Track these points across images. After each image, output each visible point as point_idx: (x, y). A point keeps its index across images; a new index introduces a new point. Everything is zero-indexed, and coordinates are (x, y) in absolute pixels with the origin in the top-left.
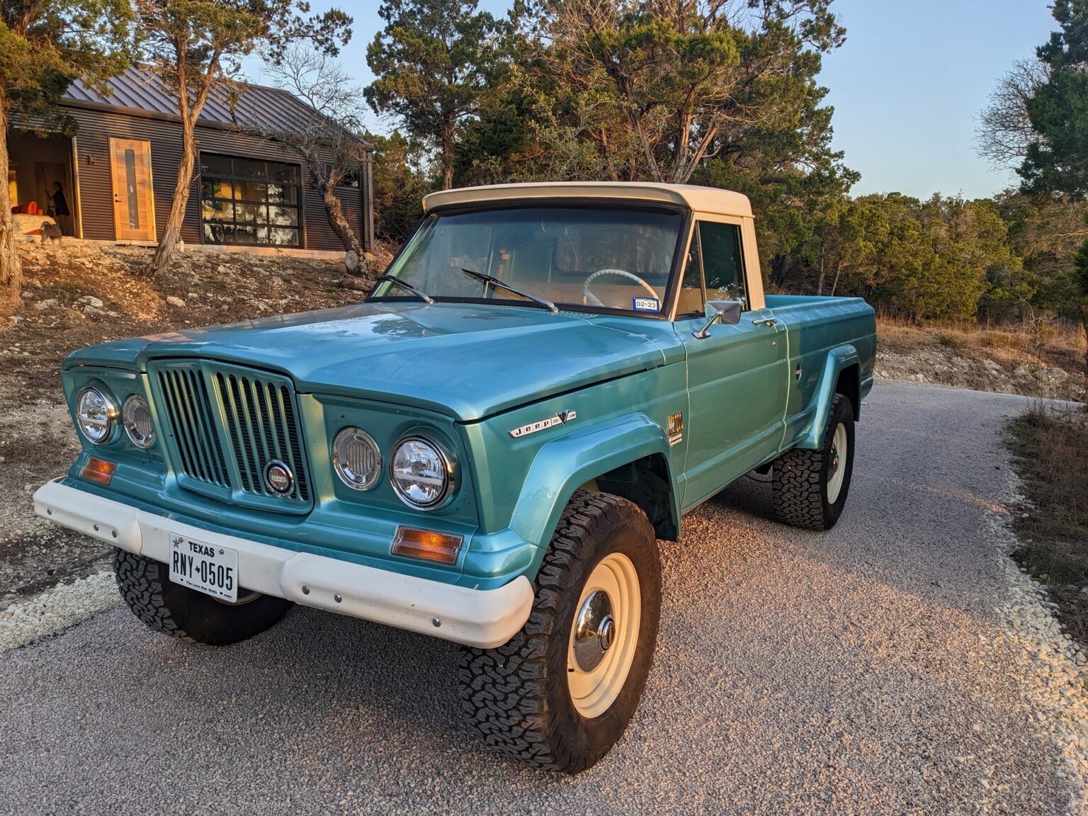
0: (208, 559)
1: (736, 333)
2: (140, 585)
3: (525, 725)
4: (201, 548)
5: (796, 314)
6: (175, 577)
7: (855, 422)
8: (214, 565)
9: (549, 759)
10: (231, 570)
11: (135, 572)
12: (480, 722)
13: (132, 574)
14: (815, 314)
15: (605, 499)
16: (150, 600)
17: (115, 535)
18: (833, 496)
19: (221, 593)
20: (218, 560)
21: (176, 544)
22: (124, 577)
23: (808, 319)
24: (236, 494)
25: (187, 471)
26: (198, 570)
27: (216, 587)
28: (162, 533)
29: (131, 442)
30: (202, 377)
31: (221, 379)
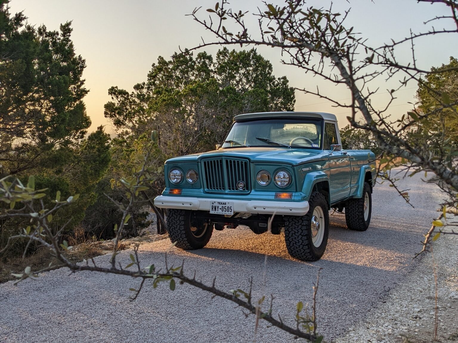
0: (224, 206)
1: (339, 155)
3: (305, 252)
4: (222, 203)
6: (212, 212)
7: (372, 194)
8: (226, 207)
9: (309, 254)
10: (231, 207)
12: (291, 247)
16: (181, 236)
17: (190, 205)
18: (366, 219)
20: (227, 205)
21: (213, 203)
23: (355, 154)
24: (227, 191)
25: (208, 188)
26: (220, 209)
27: (227, 212)
28: (207, 201)
29: (187, 183)
30: (221, 161)
31: (227, 161)
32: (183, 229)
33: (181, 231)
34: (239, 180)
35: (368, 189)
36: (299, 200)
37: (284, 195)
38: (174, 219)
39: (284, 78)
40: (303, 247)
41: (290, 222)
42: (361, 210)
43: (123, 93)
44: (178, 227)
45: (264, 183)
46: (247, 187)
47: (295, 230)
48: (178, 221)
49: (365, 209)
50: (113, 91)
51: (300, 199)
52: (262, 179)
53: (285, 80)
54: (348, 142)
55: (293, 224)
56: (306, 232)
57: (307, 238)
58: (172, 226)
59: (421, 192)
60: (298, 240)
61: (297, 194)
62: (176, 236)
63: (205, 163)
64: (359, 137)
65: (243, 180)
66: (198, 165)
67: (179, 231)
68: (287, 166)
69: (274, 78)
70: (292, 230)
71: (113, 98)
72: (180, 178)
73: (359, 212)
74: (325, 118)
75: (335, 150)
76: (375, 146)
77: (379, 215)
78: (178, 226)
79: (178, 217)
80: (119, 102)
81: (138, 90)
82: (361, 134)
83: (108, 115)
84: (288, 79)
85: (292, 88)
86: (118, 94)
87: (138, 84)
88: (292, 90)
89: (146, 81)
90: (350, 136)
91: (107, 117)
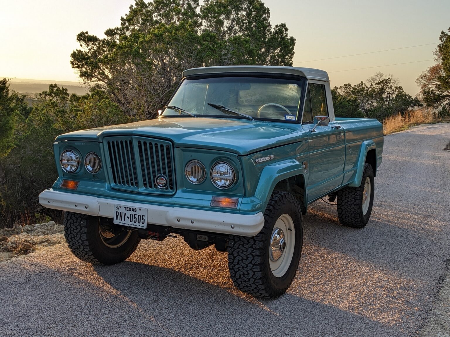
0: (133, 213)
1: (325, 131)
2: (79, 243)
4: (130, 209)
5: (348, 124)
6: (116, 222)
7: (375, 178)
8: (136, 215)
9: (264, 291)
10: (144, 216)
11: (75, 238)
12: (237, 279)
13: (74, 239)
14: (356, 125)
15: (279, 193)
16: (84, 248)
17: (86, 208)
18: (365, 212)
19: (139, 226)
20: (138, 213)
21: (118, 208)
22: (70, 240)
23: (353, 127)
24: (142, 189)
25: (115, 182)
26: (128, 218)
27: (137, 224)
28: (110, 205)
29: (86, 171)
30: (131, 142)
31: (139, 143)
32: (86, 238)
33: (83, 241)
34: (159, 172)
35: (370, 172)
36: (248, 211)
37: (226, 202)
38: (73, 224)
39: (283, 25)
40: (254, 282)
41: (235, 242)
42: (358, 202)
43: (92, 39)
44: (79, 236)
45: (195, 180)
46: (171, 185)
47: (243, 255)
48: (78, 227)
49: (364, 198)
50: (83, 37)
51: (250, 209)
52: (193, 173)
53: (283, 27)
54: (361, 100)
55: (240, 245)
56: (258, 260)
57: (261, 268)
58: (71, 233)
59: (436, 162)
60: (247, 271)
61: (245, 200)
62: (77, 248)
63: (109, 143)
64: (372, 95)
65: (165, 173)
66: (99, 146)
67: (80, 241)
68: (231, 155)
69: (270, 25)
70: (239, 255)
71: (81, 46)
72: (75, 164)
73: (355, 205)
74: (308, 77)
75: (320, 125)
76: (389, 105)
77: (384, 199)
78: (79, 234)
79: (79, 221)
80: (90, 50)
81: (110, 36)
82: (374, 92)
83: (75, 66)
84: (287, 26)
85: (293, 38)
86: (88, 41)
87: (110, 29)
88: (292, 40)
89: (120, 26)
90: (363, 93)
91: (73, 67)
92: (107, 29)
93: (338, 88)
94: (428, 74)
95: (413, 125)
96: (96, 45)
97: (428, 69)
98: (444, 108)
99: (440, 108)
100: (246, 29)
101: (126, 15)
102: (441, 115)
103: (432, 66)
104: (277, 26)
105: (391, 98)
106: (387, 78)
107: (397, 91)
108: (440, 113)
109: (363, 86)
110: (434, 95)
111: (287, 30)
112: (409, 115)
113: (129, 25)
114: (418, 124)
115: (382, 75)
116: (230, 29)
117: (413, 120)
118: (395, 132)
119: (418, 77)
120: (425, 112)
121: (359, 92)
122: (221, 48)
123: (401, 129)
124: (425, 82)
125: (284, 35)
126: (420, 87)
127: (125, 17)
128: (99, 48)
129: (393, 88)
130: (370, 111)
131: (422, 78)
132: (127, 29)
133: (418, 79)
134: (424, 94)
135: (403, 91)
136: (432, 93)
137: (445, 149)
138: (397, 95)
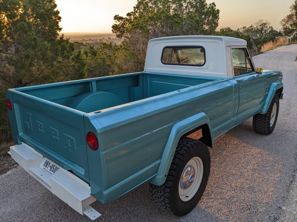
39: (213, 4)
43: (121, 18)
50: (117, 18)
69: (206, 5)
71: (116, 22)
76: (265, 36)
80: (120, 23)
81: (129, 16)
82: (258, 30)
83: (114, 32)
84: (215, 4)
85: (218, 9)
86: (119, 19)
87: (129, 13)
88: (218, 11)
89: (133, 11)
90: (252, 31)
91: (113, 33)
92: (127, 13)
93: (239, 29)
94: (286, 19)
95: (278, 46)
96: (123, 21)
97: (286, 16)
98: (294, 36)
99: (292, 36)
100: (195, 7)
101: (136, 5)
102: (293, 40)
103: (288, 15)
104: (210, 4)
105: (267, 33)
106: (265, 23)
107: (270, 29)
108: (292, 39)
109: (253, 27)
110: (289, 29)
111: (215, 6)
112: (276, 41)
113: (138, 10)
114: (280, 45)
115: (262, 21)
116: (186, 7)
117: (278, 44)
118: (269, 50)
119: (281, 20)
120: (284, 39)
121: (250, 30)
122: (182, 21)
123: (272, 49)
124: (284, 23)
125: (214, 9)
126: (282, 26)
127: (135, 6)
128: (124, 22)
129: (268, 27)
130: (256, 40)
131: (283, 21)
132: (137, 12)
133: (281, 22)
134: (284, 29)
135: (273, 29)
136: (288, 28)
137: (296, 60)
138: (270, 31)
